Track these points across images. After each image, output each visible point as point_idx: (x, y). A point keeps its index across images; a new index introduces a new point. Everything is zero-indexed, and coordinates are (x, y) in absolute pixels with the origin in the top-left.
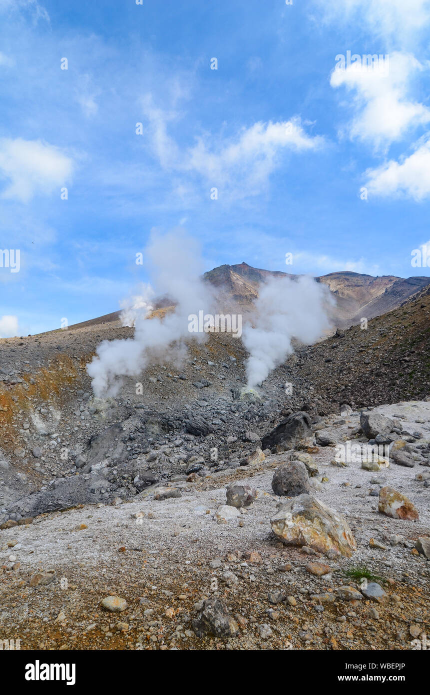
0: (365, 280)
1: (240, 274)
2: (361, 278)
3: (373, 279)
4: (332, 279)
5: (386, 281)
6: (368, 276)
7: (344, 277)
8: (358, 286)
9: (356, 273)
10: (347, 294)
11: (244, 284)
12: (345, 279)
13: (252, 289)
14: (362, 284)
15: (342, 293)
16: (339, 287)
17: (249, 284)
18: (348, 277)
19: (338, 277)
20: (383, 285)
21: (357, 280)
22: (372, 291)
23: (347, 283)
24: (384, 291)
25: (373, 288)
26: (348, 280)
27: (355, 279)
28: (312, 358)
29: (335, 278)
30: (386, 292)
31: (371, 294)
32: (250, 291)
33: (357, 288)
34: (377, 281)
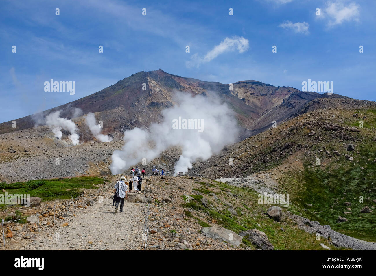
0: (269, 90)
1: (156, 80)
2: (265, 87)
3: (275, 89)
4: (240, 87)
5: (285, 92)
6: (271, 86)
7: (250, 86)
8: (262, 95)
9: (261, 83)
10: (253, 102)
11: (160, 91)
12: (251, 87)
13: (167, 96)
14: (265, 93)
15: (248, 101)
16: (245, 95)
17: (164, 90)
18: (254, 86)
19: (246, 86)
20: (283, 95)
21: (262, 89)
22: (274, 100)
23: (253, 92)
24: (282, 102)
25: (275, 97)
26: (253, 88)
27: (259, 88)
28: (208, 163)
29: (243, 87)
30: (283, 102)
31: (272, 103)
32: (166, 98)
33: (261, 97)
34: (279, 90)
